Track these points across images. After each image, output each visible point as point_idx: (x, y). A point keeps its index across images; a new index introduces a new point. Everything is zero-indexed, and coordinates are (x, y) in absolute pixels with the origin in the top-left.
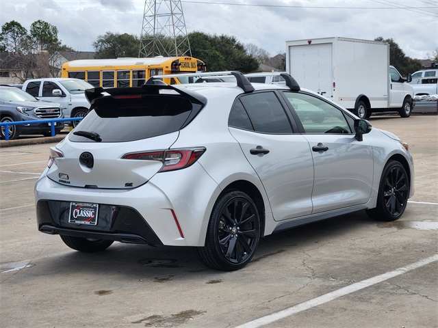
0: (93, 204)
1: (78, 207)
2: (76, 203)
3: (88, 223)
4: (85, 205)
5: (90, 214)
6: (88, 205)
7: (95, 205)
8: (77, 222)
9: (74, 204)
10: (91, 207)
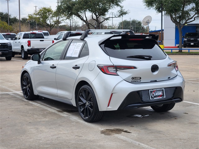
0: (161, 88)
1: (154, 92)
2: (152, 89)
3: (161, 98)
4: (157, 90)
5: (161, 93)
6: (159, 89)
7: (162, 89)
8: (155, 98)
9: (151, 90)
10: (160, 90)
